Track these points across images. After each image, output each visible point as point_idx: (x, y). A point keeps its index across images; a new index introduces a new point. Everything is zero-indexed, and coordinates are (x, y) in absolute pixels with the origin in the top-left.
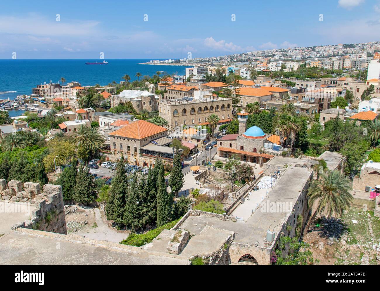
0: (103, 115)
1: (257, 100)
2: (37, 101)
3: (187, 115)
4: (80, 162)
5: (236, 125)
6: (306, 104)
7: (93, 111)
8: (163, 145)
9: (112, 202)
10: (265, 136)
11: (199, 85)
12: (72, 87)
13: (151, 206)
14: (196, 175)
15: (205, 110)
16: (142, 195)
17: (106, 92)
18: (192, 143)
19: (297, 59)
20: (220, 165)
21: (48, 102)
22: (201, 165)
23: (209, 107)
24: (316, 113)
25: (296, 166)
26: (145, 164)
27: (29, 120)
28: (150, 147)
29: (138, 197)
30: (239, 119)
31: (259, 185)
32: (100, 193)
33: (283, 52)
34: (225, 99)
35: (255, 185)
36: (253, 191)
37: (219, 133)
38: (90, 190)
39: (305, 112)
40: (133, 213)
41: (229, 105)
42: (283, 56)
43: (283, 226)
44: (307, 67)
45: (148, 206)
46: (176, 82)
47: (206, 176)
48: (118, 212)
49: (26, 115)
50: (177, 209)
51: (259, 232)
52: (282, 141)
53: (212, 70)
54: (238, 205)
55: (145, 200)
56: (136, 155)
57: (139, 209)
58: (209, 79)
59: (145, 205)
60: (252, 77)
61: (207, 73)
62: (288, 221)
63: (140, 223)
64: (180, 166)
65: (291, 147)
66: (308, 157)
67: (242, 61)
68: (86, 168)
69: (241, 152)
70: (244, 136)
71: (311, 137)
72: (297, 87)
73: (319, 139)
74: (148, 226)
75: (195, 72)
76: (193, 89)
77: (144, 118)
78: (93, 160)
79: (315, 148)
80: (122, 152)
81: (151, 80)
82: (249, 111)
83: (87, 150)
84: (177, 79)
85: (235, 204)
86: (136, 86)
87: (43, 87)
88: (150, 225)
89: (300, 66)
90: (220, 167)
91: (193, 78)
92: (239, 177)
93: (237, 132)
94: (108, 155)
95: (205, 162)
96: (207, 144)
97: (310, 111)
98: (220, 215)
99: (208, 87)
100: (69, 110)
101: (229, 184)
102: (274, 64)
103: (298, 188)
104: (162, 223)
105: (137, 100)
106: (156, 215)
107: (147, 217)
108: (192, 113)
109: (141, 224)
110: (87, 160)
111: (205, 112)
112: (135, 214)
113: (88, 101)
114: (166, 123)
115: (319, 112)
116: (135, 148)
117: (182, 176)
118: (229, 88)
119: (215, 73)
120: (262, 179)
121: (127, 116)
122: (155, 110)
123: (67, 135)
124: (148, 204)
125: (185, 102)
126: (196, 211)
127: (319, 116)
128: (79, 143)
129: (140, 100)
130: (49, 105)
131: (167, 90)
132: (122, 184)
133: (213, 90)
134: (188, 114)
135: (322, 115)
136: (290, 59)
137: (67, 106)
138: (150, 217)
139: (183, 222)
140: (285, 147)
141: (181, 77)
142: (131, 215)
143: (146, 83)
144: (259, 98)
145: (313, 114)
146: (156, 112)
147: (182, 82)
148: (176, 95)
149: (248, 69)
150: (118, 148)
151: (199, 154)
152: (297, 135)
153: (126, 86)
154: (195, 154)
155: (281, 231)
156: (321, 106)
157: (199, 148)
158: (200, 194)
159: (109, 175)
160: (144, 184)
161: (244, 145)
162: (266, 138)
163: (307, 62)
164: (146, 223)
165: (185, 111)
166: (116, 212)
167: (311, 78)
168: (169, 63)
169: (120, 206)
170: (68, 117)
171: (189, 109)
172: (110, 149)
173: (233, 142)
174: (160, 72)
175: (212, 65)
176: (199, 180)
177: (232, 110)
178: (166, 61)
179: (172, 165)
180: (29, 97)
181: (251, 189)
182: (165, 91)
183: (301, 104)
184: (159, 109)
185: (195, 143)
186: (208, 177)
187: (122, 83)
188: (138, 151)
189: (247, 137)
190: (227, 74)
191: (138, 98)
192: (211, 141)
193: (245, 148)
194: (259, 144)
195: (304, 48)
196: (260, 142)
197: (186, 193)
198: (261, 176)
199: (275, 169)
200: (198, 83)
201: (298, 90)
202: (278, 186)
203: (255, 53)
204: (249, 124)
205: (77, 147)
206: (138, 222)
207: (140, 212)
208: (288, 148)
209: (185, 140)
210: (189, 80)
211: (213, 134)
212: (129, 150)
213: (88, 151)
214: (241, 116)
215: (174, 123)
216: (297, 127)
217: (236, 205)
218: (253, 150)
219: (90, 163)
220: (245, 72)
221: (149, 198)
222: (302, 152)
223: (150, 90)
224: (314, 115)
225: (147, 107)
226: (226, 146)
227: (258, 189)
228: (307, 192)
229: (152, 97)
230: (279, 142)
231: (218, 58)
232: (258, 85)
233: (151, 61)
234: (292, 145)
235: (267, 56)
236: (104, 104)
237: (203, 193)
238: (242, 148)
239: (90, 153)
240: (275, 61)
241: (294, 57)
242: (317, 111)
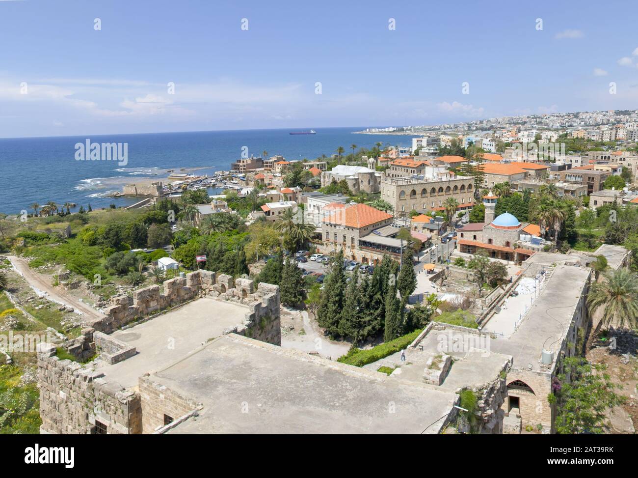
0: (313, 196)
1: (506, 180)
2: (236, 177)
3: (416, 198)
4: (285, 253)
5: (481, 211)
6: (571, 185)
7: (300, 191)
8: (387, 236)
9: (326, 305)
10: (520, 225)
11: (431, 159)
12: (275, 161)
13: (376, 314)
14: (431, 276)
15: (439, 191)
16: (364, 299)
17: (315, 168)
18: (423, 233)
19: (554, 127)
20: (461, 263)
21: (248, 179)
22: (436, 263)
23: (445, 188)
24: (584, 196)
25: (566, 264)
26: (365, 259)
27: (228, 200)
28: (371, 238)
29: (359, 302)
30: (485, 204)
31: (518, 290)
32: (309, 294)
33: (536, 118)
34: (465, 178)
35: (512, 289)
36: (510, 297)
37: (457, 222)
38: (298, 289)
39: (570, 194)
40: (352, 321)
41: (470, 186)
42: (537, 124)
43: (563, 343)
44: (568, 137)
45: (371, 313)
46: (401, 156)
47: (444, 277)
48: (333, 319)
49: (225, 193)
50: (410, 320)
51: (529, 352)
52: (543, 232)
53: (445, 141)
54: (492, 316)
55: (368, 306)
56: (353, 247)
57: (359, 317)
58: (443, 152)
59: (368, 313)
60: (498, 150)
61: (439, 145)
62: (567, 337)
63: (360, 334)
64: (410, 263)
65: (556, 239)
66: (579, 252)
67: (483, 129)
68: (294, 262)
69: (489, 246)
70: (493, 225)
71: (581, 226)
72: (559, 163)
73: (591, 229)
74: (370, 338)
75: (424, 143)
76: (423, 165)
77: (363, 201)
78: (301, 251)
79: (586, 241)
80: (335, 243)
81: (369, 153)
82: (498, 193)
83: (294, 238)
84: (402, 152)
85: (488, 314)
86: (351, 160)
87: (243, 162)
88: (372, 337)
89: (561, 136)
90: (462, 265)
91: (423, 151)
92: (489, 278)
93: (482, 220)
94: (319, 246)
95: (442, 259)
96: (444, 235)
97: (577, 194)
98: (473, 329)
99: (442, 163)
100: (272, 189)
101: (475, 287)
102: (526, 133)
103: (575, 294)
104: (391, 337)
105: (354, 178)
106: (383, 325)
107: (370, 328)
108: (424, 195)
109: (361, 336)
110: (293, 251)
111: (440, 194)
112: (355, 322)
113: (295, 179)
114: (390, 208)
115: (588, 195)
116: (353, 239)
117: (414, 278)
118: (471, 164)
119: (450, 144)
120: (523, 281)
121: (341, 198)
122: (375, 191)
123: (270, 220)
124: (371, 311)
125: (415, 182)
126: (439, 324)
127: (589, 199)
128: (285, 229)
129: (356, 178)
130: (249, 182)
131: (390, 165)
132: (339, 284)
133: (449, 166)
134: (418, 196)
135: (592, 199)
136: (546, 127)
137: (269, 184)
138: (373, 328)
139: (424, 337)
140: (546, 240)
141: (407, 149)
142: (349, 323)
143: (363, 157)
144: (509, 176)
145: (581, 196)
146: (377, 193)
147: (408, 156)
148: (399, 172)
149: (493, 140)
150: (331, 238)
151: (433, 247)
152: (563, 225)
153: (338, 161)
154: (428, 247)
155: (561, 349)
156: (591, 187)
157: (433, 241)
158: (438, 300)
159: (321, 272)
160: (367, 286)
161: (493, 237)
162: (521, 228)
163: (569, 131)
164: (369, 334)
165: (414, 192)
166: (330, 318)
167: (575, 151)
168: (390, 132)
169: (335, 312)
170: (272, 198)
171: (419, 190)
172: (321, 239)
173: (478, 234)
174: (381, 143)
175: (445, 134)
176: (435, 282)
177: (474, 191)
178: (387, 130)
179: (400, 261)
180: (228, 173)
181: (508, 294)
182: (388, 167)
183: (564, 184)
184: (381, 190)
185: (428, 234)
186: (446, 278)
187: (333, 156)
188: (357, 243)
189: (496, 226)
190: (465, 145)
191: (354, 176)
192: (448, 232)
193: (494, 242)
194: (512, 236)
195: (565, 114)
196: (514, 233)
197: (420, 298)
198: (519, 278)
199: (538, 268)
200: (429, 157)
201: (560, 167)
202: (547, 291)
203: (500, 120)
204: (499, 210)
205: (282, 235)
206: (358, 332)
207: (360, 321)
208: (551, 240)
209: (415, 230)
210: (417, 153)
211: (450, 222)
212: (345, 241)
213: (296, 240)
214: (488, 200)
215: (400, 207)
216: (562, 213)
217: (489, 316)
218: (504, 243)
219: (297, 255)
220: (489, 143)
221: (373, 303)
222: (569, 245)
223: (369, 165)
224: (582, 198)
225: (365, 186)
226: (468, 238)
227: (517, 294)
228: (586, 298)
229: (372, 174)
230: (540, 233)
231: (452, 126)
232: (508, 160)
233: (368, 130)
234: (556, 237)
235: (515, 124)
236: (313, 183)
237: (443, 300)
238: (490, 241)
239: (298, 242)
240: (526, 130)
241: (550, 126)
242: (586, 193)
